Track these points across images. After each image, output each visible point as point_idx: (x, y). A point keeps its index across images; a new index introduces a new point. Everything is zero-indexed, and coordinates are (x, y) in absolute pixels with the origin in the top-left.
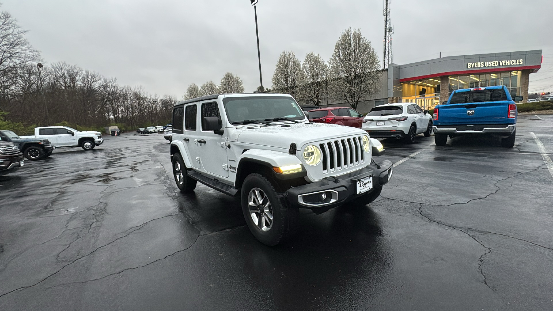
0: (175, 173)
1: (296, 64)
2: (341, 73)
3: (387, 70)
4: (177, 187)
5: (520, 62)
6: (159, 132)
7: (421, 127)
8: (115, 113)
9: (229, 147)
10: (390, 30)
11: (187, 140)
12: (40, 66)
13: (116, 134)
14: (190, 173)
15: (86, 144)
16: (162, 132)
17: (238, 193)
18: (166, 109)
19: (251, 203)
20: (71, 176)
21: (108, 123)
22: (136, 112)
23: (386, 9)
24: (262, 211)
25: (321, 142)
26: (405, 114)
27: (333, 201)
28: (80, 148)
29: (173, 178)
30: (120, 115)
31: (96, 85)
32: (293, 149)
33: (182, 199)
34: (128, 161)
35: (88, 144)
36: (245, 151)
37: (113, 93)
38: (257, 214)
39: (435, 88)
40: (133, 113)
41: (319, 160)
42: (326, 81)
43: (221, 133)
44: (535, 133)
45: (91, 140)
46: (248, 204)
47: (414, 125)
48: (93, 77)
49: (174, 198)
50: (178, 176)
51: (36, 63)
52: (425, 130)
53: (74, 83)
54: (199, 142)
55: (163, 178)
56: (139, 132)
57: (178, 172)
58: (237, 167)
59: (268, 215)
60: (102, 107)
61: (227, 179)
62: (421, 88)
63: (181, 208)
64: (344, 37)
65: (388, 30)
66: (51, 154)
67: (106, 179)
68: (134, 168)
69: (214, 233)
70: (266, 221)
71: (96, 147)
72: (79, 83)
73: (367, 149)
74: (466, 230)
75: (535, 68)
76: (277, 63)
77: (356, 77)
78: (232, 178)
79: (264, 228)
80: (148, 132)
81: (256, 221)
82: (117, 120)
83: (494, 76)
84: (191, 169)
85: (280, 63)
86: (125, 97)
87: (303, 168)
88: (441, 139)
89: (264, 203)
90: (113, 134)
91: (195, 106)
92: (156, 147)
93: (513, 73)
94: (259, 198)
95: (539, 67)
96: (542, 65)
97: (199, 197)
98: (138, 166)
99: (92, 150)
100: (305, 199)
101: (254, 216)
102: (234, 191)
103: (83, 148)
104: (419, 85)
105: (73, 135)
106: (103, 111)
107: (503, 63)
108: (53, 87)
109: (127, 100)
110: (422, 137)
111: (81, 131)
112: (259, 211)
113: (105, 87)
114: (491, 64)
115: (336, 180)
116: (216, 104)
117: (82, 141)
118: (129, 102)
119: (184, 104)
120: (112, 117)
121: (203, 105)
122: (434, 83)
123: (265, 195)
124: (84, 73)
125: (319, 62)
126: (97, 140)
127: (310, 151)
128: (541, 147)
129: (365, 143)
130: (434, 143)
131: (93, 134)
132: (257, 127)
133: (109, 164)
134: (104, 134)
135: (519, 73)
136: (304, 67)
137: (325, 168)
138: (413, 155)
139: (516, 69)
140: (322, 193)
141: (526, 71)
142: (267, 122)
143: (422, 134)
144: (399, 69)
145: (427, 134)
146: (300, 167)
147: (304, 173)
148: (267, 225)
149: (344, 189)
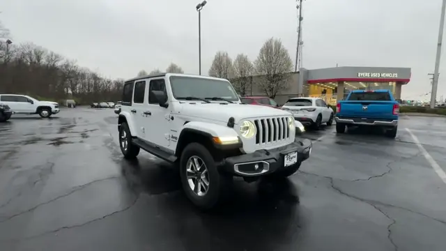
0: (121, 140)
1: (228, 62)
2: (264, 72)
3: (298, 72)
4: (121, 152)
5: (395, 76)
6: (110, 107)
7: (326, 118)
8: (73, 89)
9: (172, 118)
10: (302, 43)
11: (134, 112)
12: (9, 42)
13: (72, 106)
14: (134, 141)
15: (43, 112)
16: (113, 107)
17: (178, 161)
18: (118, 89)
19: (189, 170)
20: (25, 138)
21: (67, 96)
22: (92, 90)
23: (299, 27)
24: (199, 178)
25: (256, 119)
26: (314, 106)
27: (264, 171)
28: (38, 116)
29: (119, 144)
30: (78, 91)
31: (59, 64)
32: (231, 123)
33: (126, 163)
34: (79, 128)
35: (45, 112)
36: (187, 122)
37: (73, 72)
38: (194, 180)
39: (333, 90)
40: (89, 90)
41: (253, 134)
42: (251, 77)
43: (166, 106)
44: (410, 128)
45: (48, 108)
46: (186, 170)
47: (320, 115)
48: (57, 57)
49: (117, 162)
50: (123, 143)
51: (5, 40)
52: (328, 120)
53: (39, 60)
54: (145, 113)
55: (109, 144)
56: (93, 106)
57: (123, 140)
58: (178, 137)
59: (204, 181)
60: (63, 84)
61: (168, 147)
62: (323, 88)
63: (124, 171)
64: (267, 44)
65: (300, 43)
66: (9, 118)
67: (58, 142)
68: (84, 135)
69: (153, 196)
70: (202, 186)
71: (52, 116)
72: (44, 61)
73: (292, 128)
74: (373, 203)
75: (406, 81)
76: (214, 59)
77: (275, 76)
78: (173, 147)
79: (200, 193)
80: (101, 107)
81: (192, 186)
82: (75, 95)
83: (376, 84)
84: (136, 137)
85: (216, 60)
86: (83, 76)
87: (240, 140)
88: (340, 128)
89: (201, 170)
90: (70, 106)
91: (145, 82)
92: (106, 120)
93: (390, 83)
94: (197, 166)
95: (408, 81)
96: (411, 79)
97: (141, 163)
98: (89, 134)
99: (48, 117)
100: (241, 168)
101: (191, 182)
102: (174, 158)
103: (41, 115)
104: (322, 86)
105: (32, 103)
106: (63, 85)
107: (383, 75)
108: (20, 62)
109: (85, 79)
110: (325, 125)
112: (196, 178)
113: (67, 66)
114: (375, 75)
115: (267, 153)
116: (163, 80)
117: (40, 109)
118: (87, 80)
119: (134, 80)
120: (70, 92)
121: (151, 81)
122: (333, 86)
123: (203, 163)
124: (49, 53)
125: (247, 62)
126: (53, 109)
127: (246, 126)
128: (415, 139)
129: (291, 123)
130: (335, 130)
131: (51, 104)
132: (198, 103)
133: (62, 130)
134: (61, 105)
135: (394, 84)
136: (235, 64)
137: (258, 142)
138: (319, 139)
139: (392, 80)
140: (255, 164)
141: (400, 82)
142: (207, 100)
143: (325, 124)
144: (308, 72)
145: (329, 123)
146: (237, 139)
147: (240, 145)
148: (203, 190)
149: (274, 161)
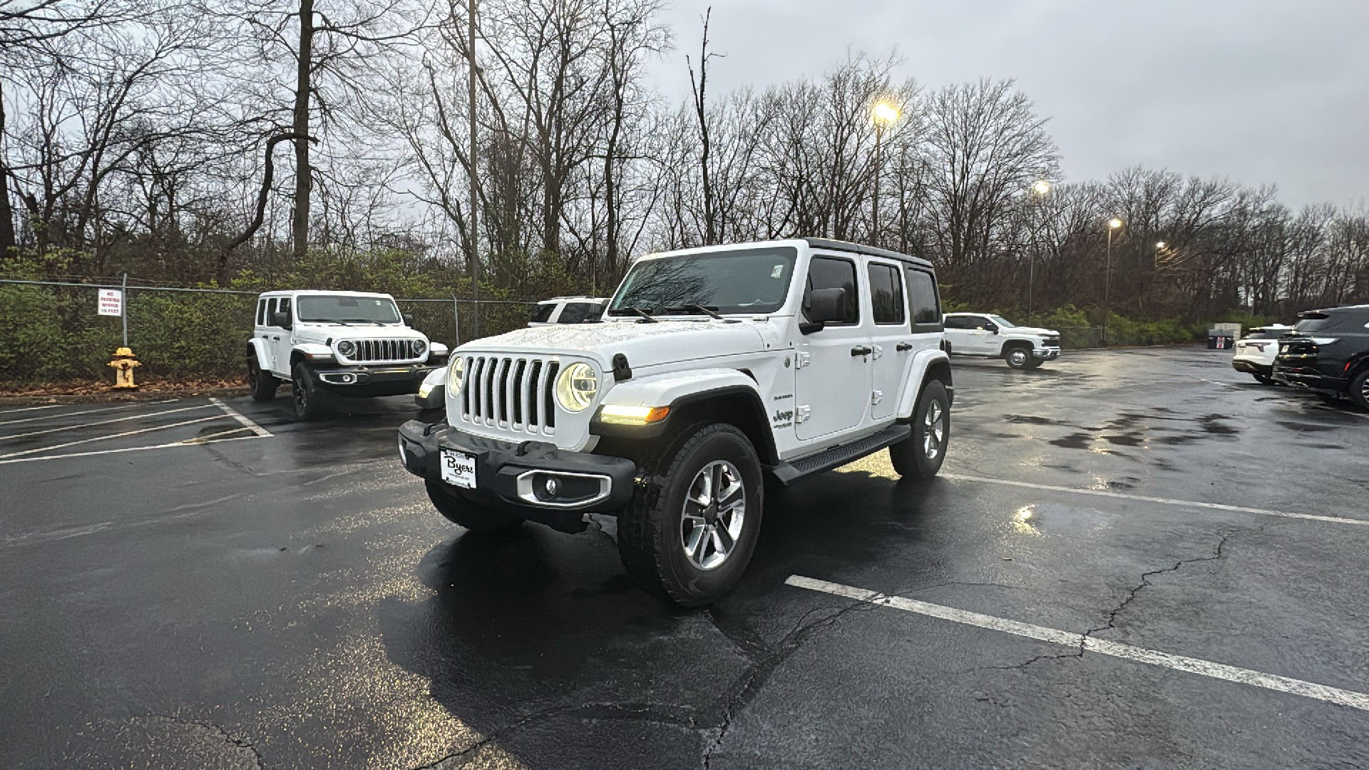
15: (1016, 354)
35: (1019, 356)
45: (1026, 345)
99: (1027, 369)
105: (996, 332)
111: (1017, 324)
124: (1186, 185)
131: (1035, 334)
